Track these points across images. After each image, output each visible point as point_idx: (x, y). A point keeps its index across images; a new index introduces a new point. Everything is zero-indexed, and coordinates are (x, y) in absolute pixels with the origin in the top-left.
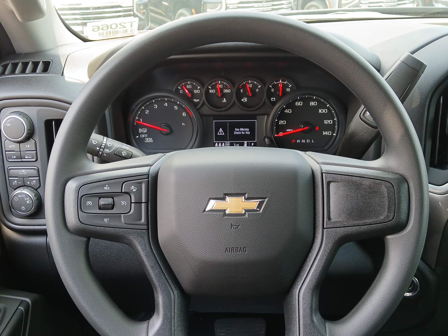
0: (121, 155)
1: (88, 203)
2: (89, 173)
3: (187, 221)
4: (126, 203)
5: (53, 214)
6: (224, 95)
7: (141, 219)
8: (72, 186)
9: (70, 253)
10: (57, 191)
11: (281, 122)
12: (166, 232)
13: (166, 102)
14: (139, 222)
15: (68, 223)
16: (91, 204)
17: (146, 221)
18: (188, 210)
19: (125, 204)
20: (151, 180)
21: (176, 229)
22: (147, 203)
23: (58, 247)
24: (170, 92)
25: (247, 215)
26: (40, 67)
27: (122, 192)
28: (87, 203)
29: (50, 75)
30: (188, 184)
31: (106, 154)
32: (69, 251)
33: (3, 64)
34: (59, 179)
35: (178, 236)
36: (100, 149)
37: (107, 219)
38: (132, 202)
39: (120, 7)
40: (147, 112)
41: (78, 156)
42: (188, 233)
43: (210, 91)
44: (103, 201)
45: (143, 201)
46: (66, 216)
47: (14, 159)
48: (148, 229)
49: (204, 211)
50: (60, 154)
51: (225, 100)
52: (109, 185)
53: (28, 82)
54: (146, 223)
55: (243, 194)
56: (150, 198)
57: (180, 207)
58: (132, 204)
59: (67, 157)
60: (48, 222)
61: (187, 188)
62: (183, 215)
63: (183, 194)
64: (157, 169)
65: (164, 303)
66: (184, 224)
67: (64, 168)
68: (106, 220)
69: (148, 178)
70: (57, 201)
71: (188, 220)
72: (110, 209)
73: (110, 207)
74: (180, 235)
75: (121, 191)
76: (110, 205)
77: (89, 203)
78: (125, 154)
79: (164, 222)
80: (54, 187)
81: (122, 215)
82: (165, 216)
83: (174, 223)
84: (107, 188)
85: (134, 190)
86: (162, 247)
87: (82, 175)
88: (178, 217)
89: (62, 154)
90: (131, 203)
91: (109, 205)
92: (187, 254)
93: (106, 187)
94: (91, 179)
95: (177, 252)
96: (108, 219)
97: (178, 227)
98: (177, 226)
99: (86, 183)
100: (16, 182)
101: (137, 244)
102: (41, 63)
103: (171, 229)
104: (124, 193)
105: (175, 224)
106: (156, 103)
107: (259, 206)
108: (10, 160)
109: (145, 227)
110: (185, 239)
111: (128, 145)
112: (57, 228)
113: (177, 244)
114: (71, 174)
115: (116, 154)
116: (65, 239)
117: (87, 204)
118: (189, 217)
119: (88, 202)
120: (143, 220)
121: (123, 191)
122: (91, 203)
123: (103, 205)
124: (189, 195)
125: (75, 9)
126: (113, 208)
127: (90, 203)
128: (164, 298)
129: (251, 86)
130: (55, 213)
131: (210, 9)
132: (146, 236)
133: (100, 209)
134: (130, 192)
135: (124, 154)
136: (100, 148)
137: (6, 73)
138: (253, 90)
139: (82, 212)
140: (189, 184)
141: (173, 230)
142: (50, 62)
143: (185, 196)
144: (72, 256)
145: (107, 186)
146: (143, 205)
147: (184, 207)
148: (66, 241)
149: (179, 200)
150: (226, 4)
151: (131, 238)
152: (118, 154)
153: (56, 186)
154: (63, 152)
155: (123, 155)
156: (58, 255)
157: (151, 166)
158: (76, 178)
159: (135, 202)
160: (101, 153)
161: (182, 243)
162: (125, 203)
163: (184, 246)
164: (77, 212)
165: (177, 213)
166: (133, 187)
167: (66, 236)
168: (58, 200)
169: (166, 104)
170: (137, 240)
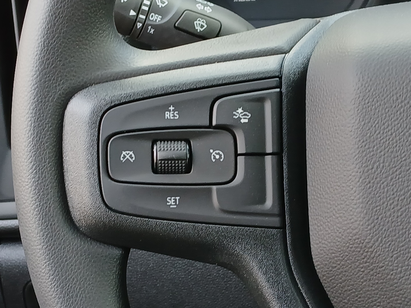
0: (191, 30)
1: (124, 157)
2: (123, 75)
3: (395, 203)
4: (223, 156)
5: (36, 186)
7: (262, 200)
9: (80, 288)
10: (42, 125)
12: (334, 235)
14: (258, 208)
15: (73, 208)
16: (132, 158)
17: (276, 204)
18: (398, 172)
19: (220, 158)
20: (288, 92)
21: (365, 226)
22: (278, 154)
23: (51, 272)
27: (210, 126)
28: (122, 156)
30: (397, 99)
31: (153, 27)
32: (80, 284)
34: (49, 92)
35: (370, 245)
36: (138, 15)
37: (176, 200)
38: (239, 152)
41: (93, 28)
42: (399, 237)
44: (162, 151)
45: (269, 149)
46: (67, 192)
48: (283, 227)
50: (48, 24)
52: (177, 106)
54: (276, 211)
56: (285, 140)
57: (375, 166)
58: (239, 157)
59: (66, 31)
60: (24, 206)
61: (395, 110)
62: (384, 188)
63: (384, 129)
64: (301, 60)
66: (388, 214)
67: (60, 61)
68: (171, 201)
69: (280, 86)
70: (44, 150)
71: (400, 202)
72: (182, 173)
73: (182, 166)
74: (377, 244)
75: (207, 123)
76: (182, 160)
77: (128, 155)
78: (202, 26)
79: (329, 206)
80: (36, 113)
81: (214, 187)
82: (332, 190)
83: (359, 210)
84: (171, 116)
85: (243, 121)
86: (324, 276)
87: (107, 81)
88: (370, 193)
89: (55, 24)
90: (237, 155)
91: (178, 160)
92: (396, 296)
93: (170, 111)
94: (129, 91)
95: (368, 291)
96: (178, 198)
97: (370, 222)
98: (367, 218)
99: (117, 103)
101: (256, 268)
103: (348, 226)
104: (218, 127)
105: (361, 212)
109: (276, 221)
110: (391, 255)
111: (209, 3)
112: (45, 222)
113: (366, 268)
114: (79, 77)
115: (180, 26)
116: (68, 251)
117: (122, 159)
118: (402, 193)
119: (124, 153)
120: (269, 202)
121: (214, 123)
122: (133, 156)
123: (165, 160)
124: (400, 130)
126: (188, 170)
127: (131, 156)
130: (40, 182)
132: (279, 246)
133: (155, 171)
134: (232, 126)
135: (199, 26)
136: (139, 11)
139: (109, 180)
140: (400, 101)
141: (357, 231)
143: (390, 133)
144: (86, 297)
145: (172, 108)
146: (268, 159)
147: (387, 164)
148: (70, 258)
149: (372, 145)
151: (238, 249)
152: (184, 28)
153: (40, 110)
154: (56, 17)
155: (199, 29)
156: (51, 293)
157: (286, 53)
158: (92, 89)
159: (249, 151)
160: (139, 25)
161: (381, 265)
162: (220, 156)
163: (388, 275)
164: (97, 180)
165: (368, 180)
166: (240, 110)
167: (70, 244)
168: (47, 147)
170: (256, 256)
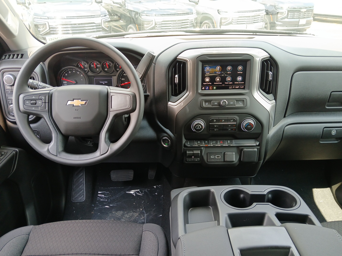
2: (28, 92)
6: (97, 68)
7: (46, 108)
8: (21, 96)
11: (123, 79)
13: (74, 70)
15: (20, 109)
22: (48, 103)
24: (74, 66)
25: (81, 106)
26: (20, 56)
27: (39, 99)
29: (23, 59)
31: (40, 88)
33: (5, 55)
35: (58, 114)
39: (94, 23)
40: (66, 75)
43: (92, 66)
44: (32, 102)
46: (19, 107)
47: (9, 93)
48: (49, 112)
49: (66, 105)
51: (98, 70)
53: (14, 62)
54: (48, 110)
55: (80, 99)
56: (49, 101)
59: (19, 86)
64: (52, 92)
65: (54, 137)
68: (33, 108)
69: (49, 94)
77: (27, 102)
81: (39, 107)
84: (34, 97)
87: (25, 93)
90: (42, 103)
91: (34, 103)
95: (58, 119)
99: (26, 96)
100: (10, 102)
102: (20, 54)
104: (40, 99)
106: (70, 71)
107: (85, 103)
108: (8, 93)
110: (60, 115)
112: (16, 111)
114: (21, 92)
125: (67, 25)
126: (36, 104)
128: (54, 135)
129: (108, 64)
131: (146, 24)
132: (48, 114)
133: (31, 104)
134: (42, 99)
136: (37, 86)
137: (6, 59)
138: (109, 66)
139: (25, 105)
141: (57, 112)
142: (23, 54)
150: (155, 22)
151: (42, 114)
157: (50, 91)
158: (23, 94)
159: (44, 102)
160: (38, 88)
162: (40, 103)
164: (23, 105)
166: (43, 97)
167: (20, 114)
168: (17, 101)
169: (74, 71)
170: (45, 115)
